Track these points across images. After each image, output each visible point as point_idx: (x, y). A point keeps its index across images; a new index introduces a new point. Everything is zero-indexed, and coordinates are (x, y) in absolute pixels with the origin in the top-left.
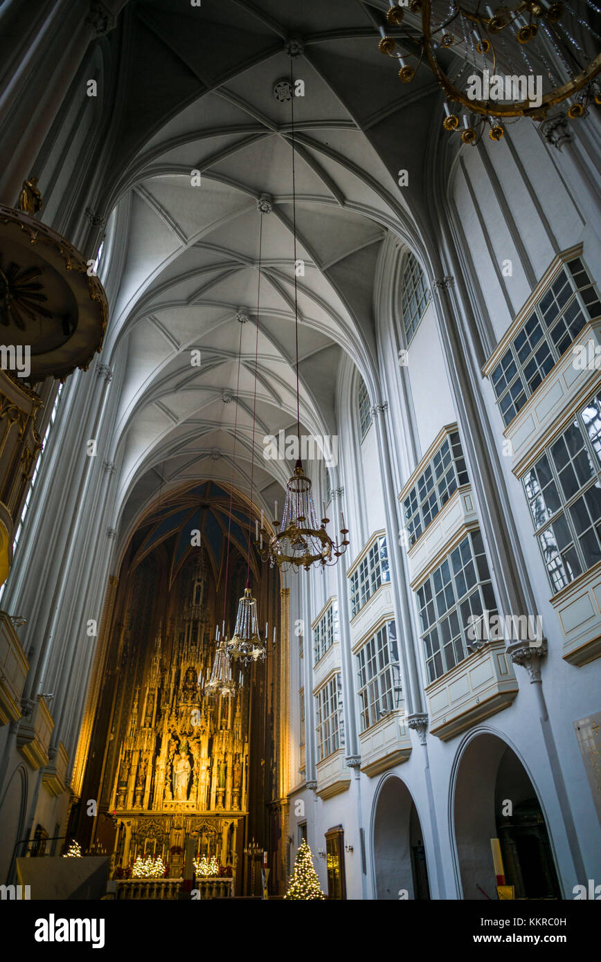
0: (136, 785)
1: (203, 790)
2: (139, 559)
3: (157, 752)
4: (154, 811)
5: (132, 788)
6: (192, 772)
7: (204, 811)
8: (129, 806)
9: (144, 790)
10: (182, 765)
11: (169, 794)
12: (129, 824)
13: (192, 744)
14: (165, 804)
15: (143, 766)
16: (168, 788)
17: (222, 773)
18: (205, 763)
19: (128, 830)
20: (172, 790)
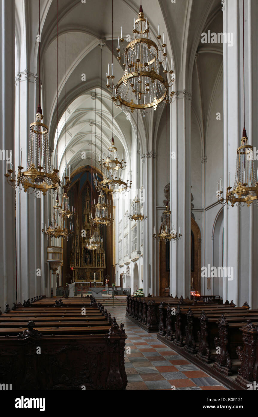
1: (94, 263)
3: (81, 253)
4: (82, 268)
5: (76, 262)
6: (91, 258)
7: (95, 268)
8: (76, 266)
10: (88, 256)
11: (85, 264)
12: (76, 270)
13: (90, 251)
14: (84, 266)
15: (77, 256)
17: (99, 258)
19: (76, 271)
20: (86, 262)
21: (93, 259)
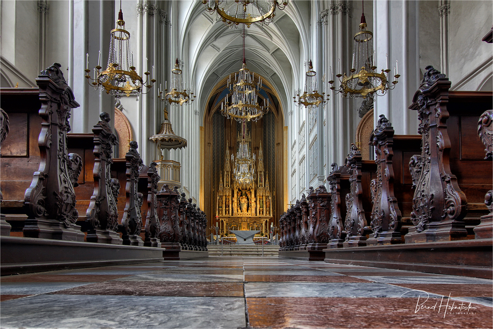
0: (226, 208)
1: (253, 209)
3: (233, 196)
4: (234, 216)
6: (248, 203)
8: (224, 214)
9: (229, 209)
10: (244, 201)
11: (239, 211)
12: (225, 220)
13: (247, 193)
14: (238, 214)
15: (227, 201)
16: (239, 208)
17: (261, 203)
18: (253, 200)
19: (225, 222)
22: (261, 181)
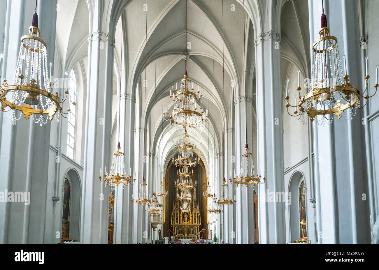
1: (191, 220)
2: (170, 166)
3: (180, 213)
4: (180, 224)
5: (175, 220)
6: (188, 217)
7: (191, 224)
8: (175, 223)
9: (178, 220)
10: (186, 216)
11: (183, 221)
14: (182, 223)
15: (177, 216)
17: (195, 217)
19: (176, 228)
20: (184, 220)
21: (190, 218)
22: (195, 205)
